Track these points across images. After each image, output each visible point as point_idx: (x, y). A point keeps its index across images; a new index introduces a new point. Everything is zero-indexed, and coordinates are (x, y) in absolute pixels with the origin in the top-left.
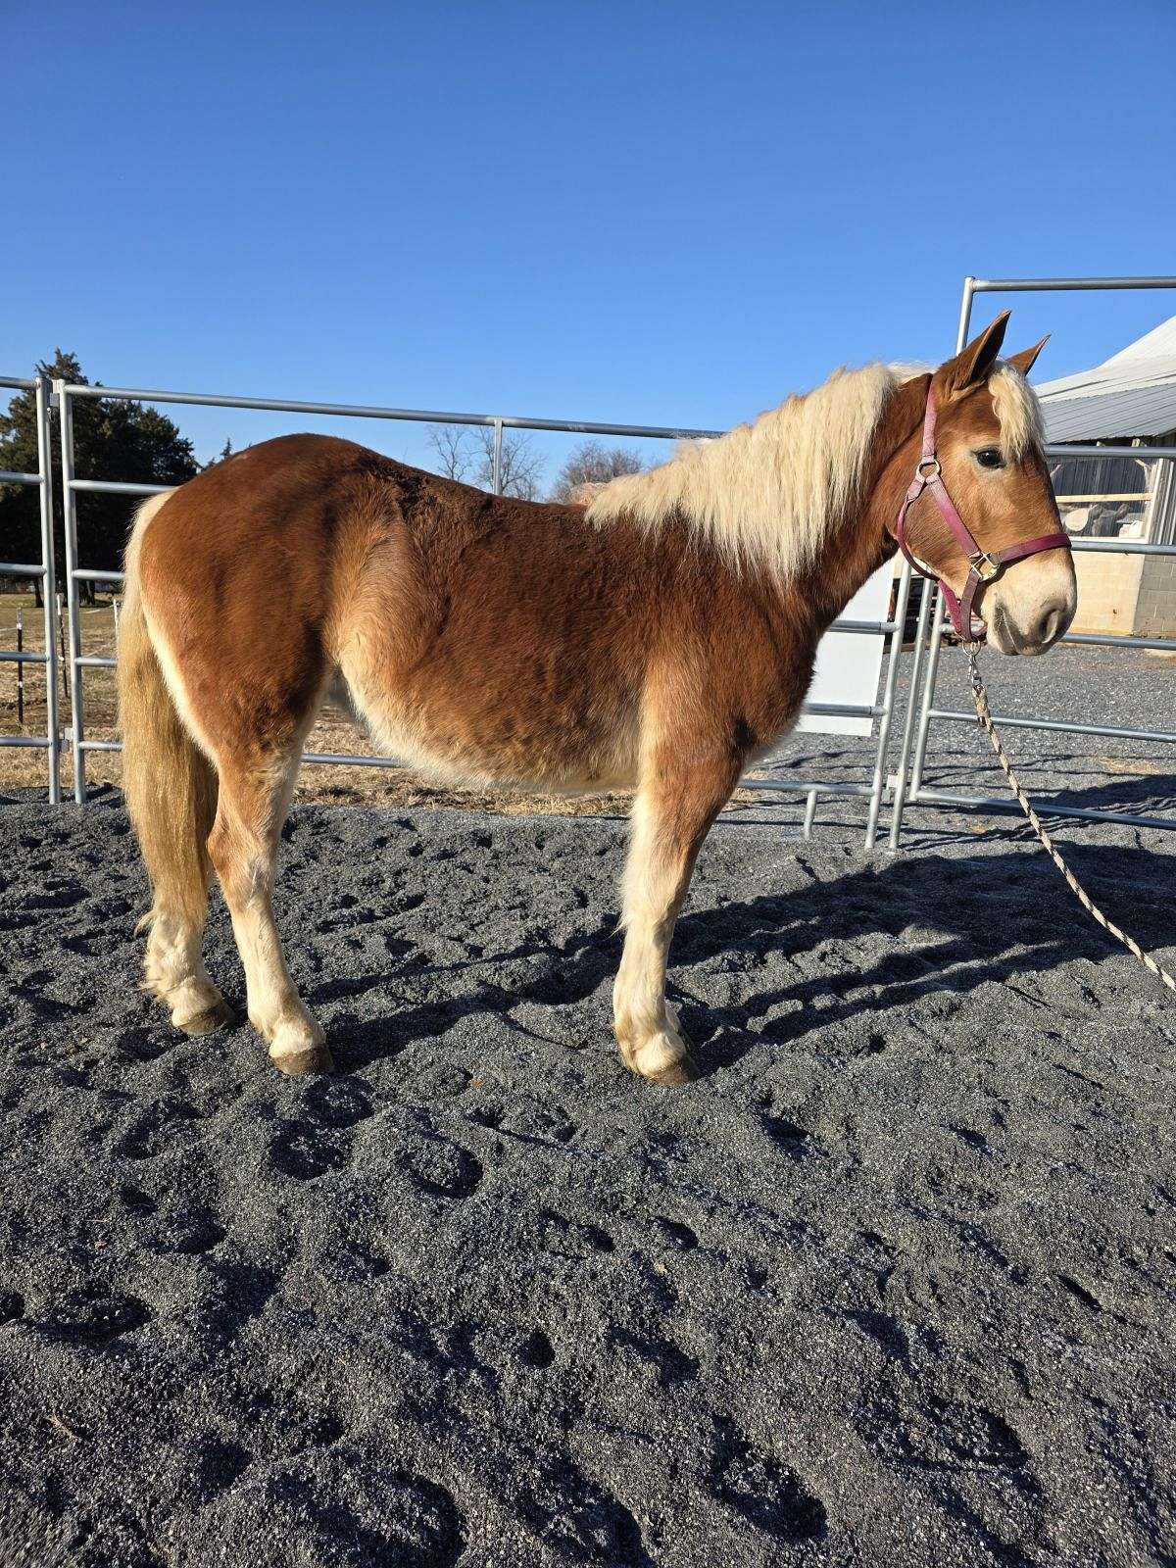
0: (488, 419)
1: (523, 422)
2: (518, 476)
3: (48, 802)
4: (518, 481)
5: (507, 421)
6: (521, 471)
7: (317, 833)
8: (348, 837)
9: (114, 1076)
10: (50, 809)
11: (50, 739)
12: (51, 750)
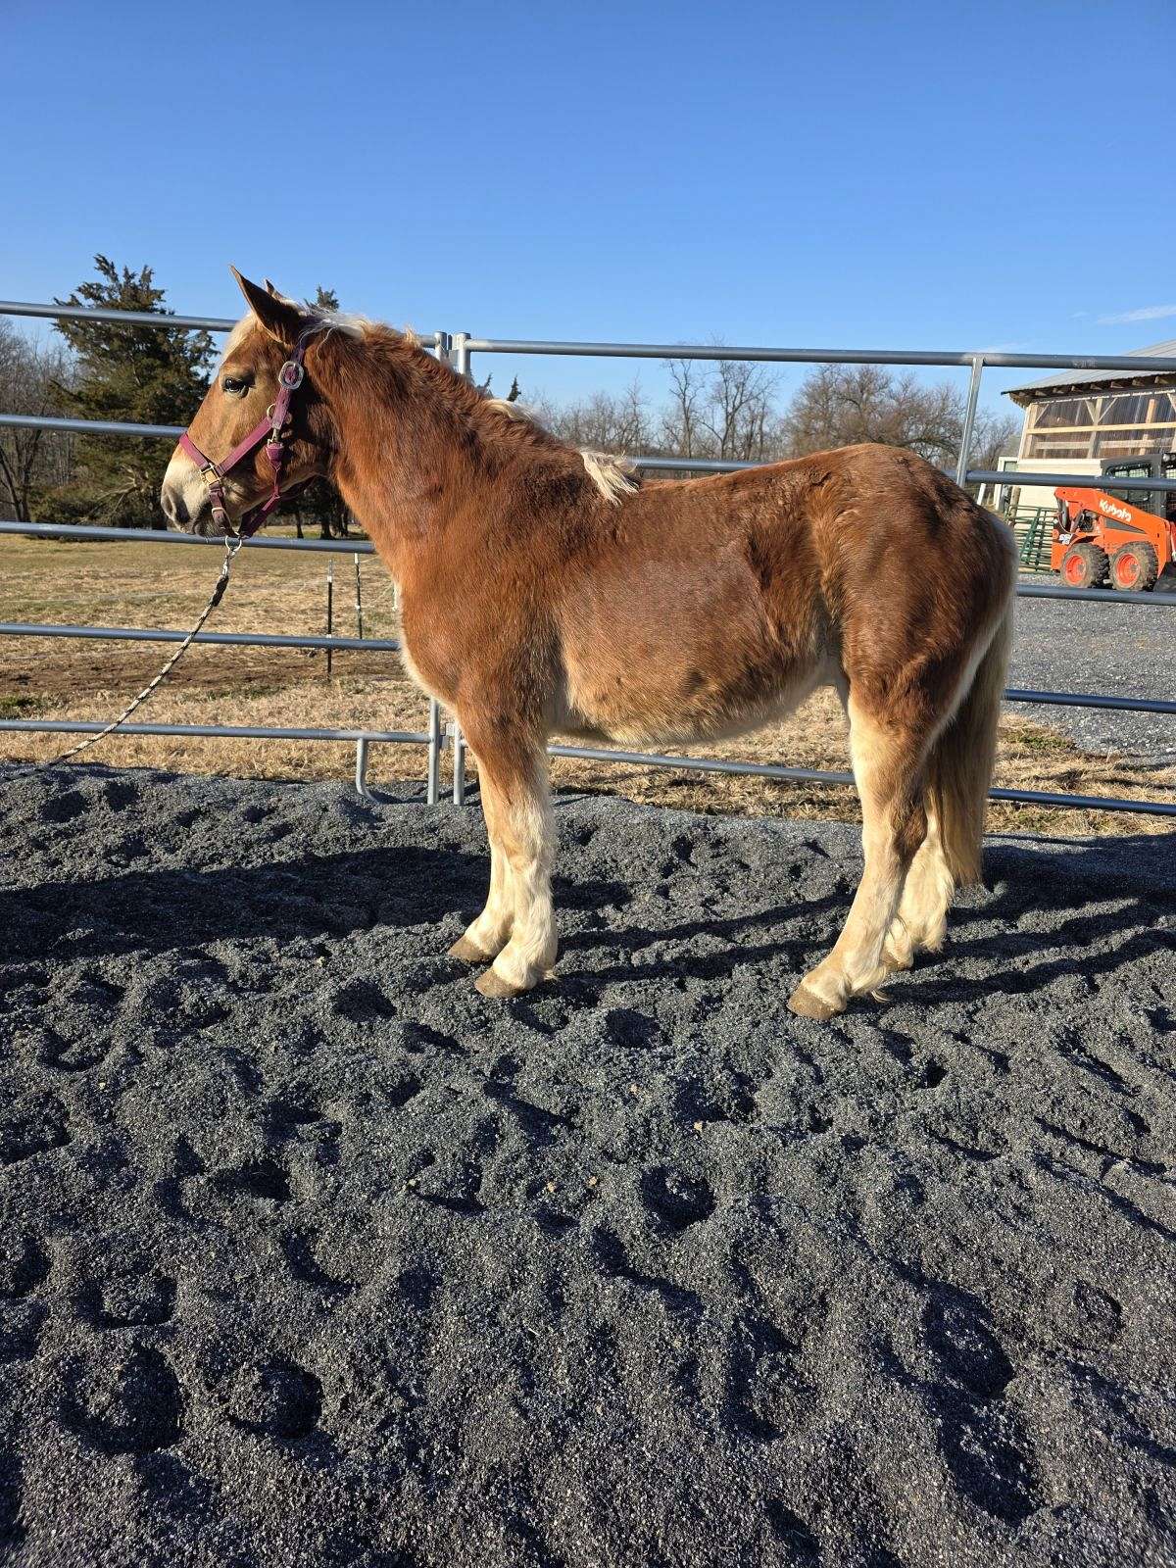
0: (965, 358)
1: (1012, 359)
2: (752, 396)
3: (425, 800)
4: (752, 402)
5: (989, 359)
6: (756, 391)
7: (718, 855)
8: (754, 862)
9: (656, 1255)
10: (432, 810)
11: (432, 734)
12: (432, 747)
